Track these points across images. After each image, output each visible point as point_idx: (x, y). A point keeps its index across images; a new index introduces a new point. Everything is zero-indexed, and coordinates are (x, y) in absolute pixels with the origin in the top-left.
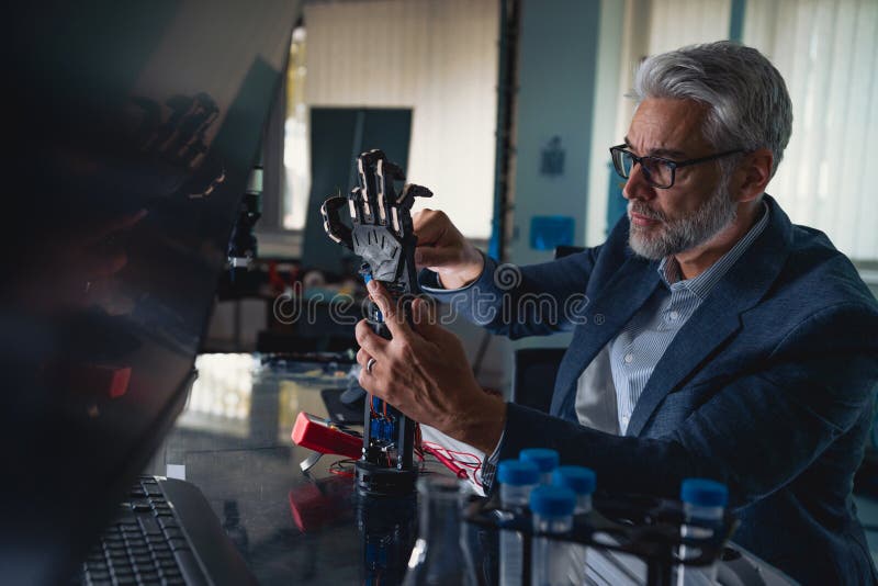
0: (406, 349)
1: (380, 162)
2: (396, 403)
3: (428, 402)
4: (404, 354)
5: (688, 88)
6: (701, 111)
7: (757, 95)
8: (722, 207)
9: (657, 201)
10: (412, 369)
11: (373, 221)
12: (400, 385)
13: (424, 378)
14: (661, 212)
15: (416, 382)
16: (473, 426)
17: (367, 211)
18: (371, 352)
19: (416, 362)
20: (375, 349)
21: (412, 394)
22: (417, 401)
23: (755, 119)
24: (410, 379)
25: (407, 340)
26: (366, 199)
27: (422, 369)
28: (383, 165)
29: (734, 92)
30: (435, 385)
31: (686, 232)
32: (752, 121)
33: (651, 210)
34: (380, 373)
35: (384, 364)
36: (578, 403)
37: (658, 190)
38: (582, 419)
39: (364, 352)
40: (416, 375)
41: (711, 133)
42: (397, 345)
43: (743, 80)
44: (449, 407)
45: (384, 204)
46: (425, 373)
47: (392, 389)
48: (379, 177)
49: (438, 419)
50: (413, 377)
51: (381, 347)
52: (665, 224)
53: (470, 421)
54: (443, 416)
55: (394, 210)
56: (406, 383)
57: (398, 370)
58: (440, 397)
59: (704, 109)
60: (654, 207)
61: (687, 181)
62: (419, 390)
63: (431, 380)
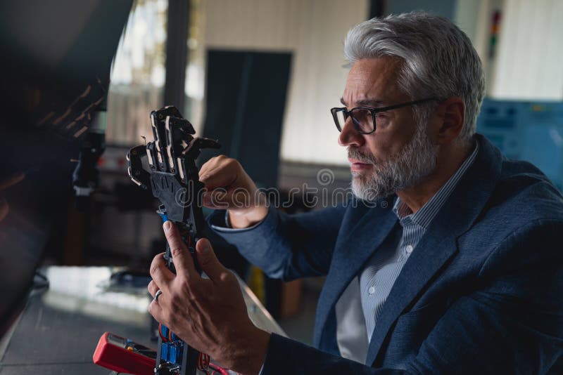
0: (185, 285)
1: (168, 118)
2: (178, 332)
3: (202, 333)
4: (183, 290)
5: (382, 45)
6: (396, 65)
7: (443, 50)
8: (423, 149)
9: (367, 146)
10: (189, 304)
11: (165, 169)
12: (179, 317)
13: (199, 312)
14: (371, 156)
15: (193, 316)
16: (240, 357)
17: (160, 160)
18: (159, 285)
19: (193, 297)
20: (162, 282)
21: (189, 326)
22: (195, 332)
23: (444, 71)
24: (187, 312)
25: (186, 277)
26: (159, 150)
27: (197, 304)
28: (170, 120)
29: (422, 48)
30: (209, 319)
31: (394, 171)
32: (441, 72)
33: (363, 155)
34: (164, 304)
35: (167, 297)
36: (340, 337)
37: (367, 137)
38: (344, 352)
39: (154, 283)
40: (192, 309)
41: (405, 84)
42: (179, 280)
43: (430, 38)
44: (220, 338)
45: (172, 155)
46: (200, 308)
47: (173, 320)
48: (167, 131)
49: (212, 349)
50: (190, 311)
51: (167, 280)
52: (375, 166)
53: (237, 353)
54: (214, 346)
55: (179, 160)
56: (184, 315)
57: (177, 304)
58: (213, 330)
59: (399, 63)
60: (366, 152)
61: (390, 127)
62: (195, 322)
63: (206, 315)
